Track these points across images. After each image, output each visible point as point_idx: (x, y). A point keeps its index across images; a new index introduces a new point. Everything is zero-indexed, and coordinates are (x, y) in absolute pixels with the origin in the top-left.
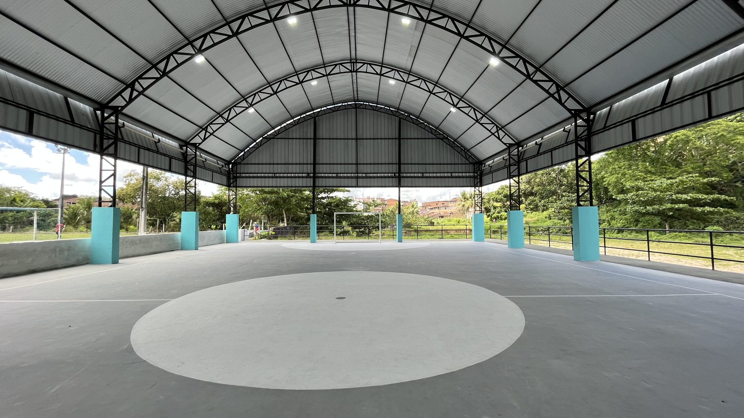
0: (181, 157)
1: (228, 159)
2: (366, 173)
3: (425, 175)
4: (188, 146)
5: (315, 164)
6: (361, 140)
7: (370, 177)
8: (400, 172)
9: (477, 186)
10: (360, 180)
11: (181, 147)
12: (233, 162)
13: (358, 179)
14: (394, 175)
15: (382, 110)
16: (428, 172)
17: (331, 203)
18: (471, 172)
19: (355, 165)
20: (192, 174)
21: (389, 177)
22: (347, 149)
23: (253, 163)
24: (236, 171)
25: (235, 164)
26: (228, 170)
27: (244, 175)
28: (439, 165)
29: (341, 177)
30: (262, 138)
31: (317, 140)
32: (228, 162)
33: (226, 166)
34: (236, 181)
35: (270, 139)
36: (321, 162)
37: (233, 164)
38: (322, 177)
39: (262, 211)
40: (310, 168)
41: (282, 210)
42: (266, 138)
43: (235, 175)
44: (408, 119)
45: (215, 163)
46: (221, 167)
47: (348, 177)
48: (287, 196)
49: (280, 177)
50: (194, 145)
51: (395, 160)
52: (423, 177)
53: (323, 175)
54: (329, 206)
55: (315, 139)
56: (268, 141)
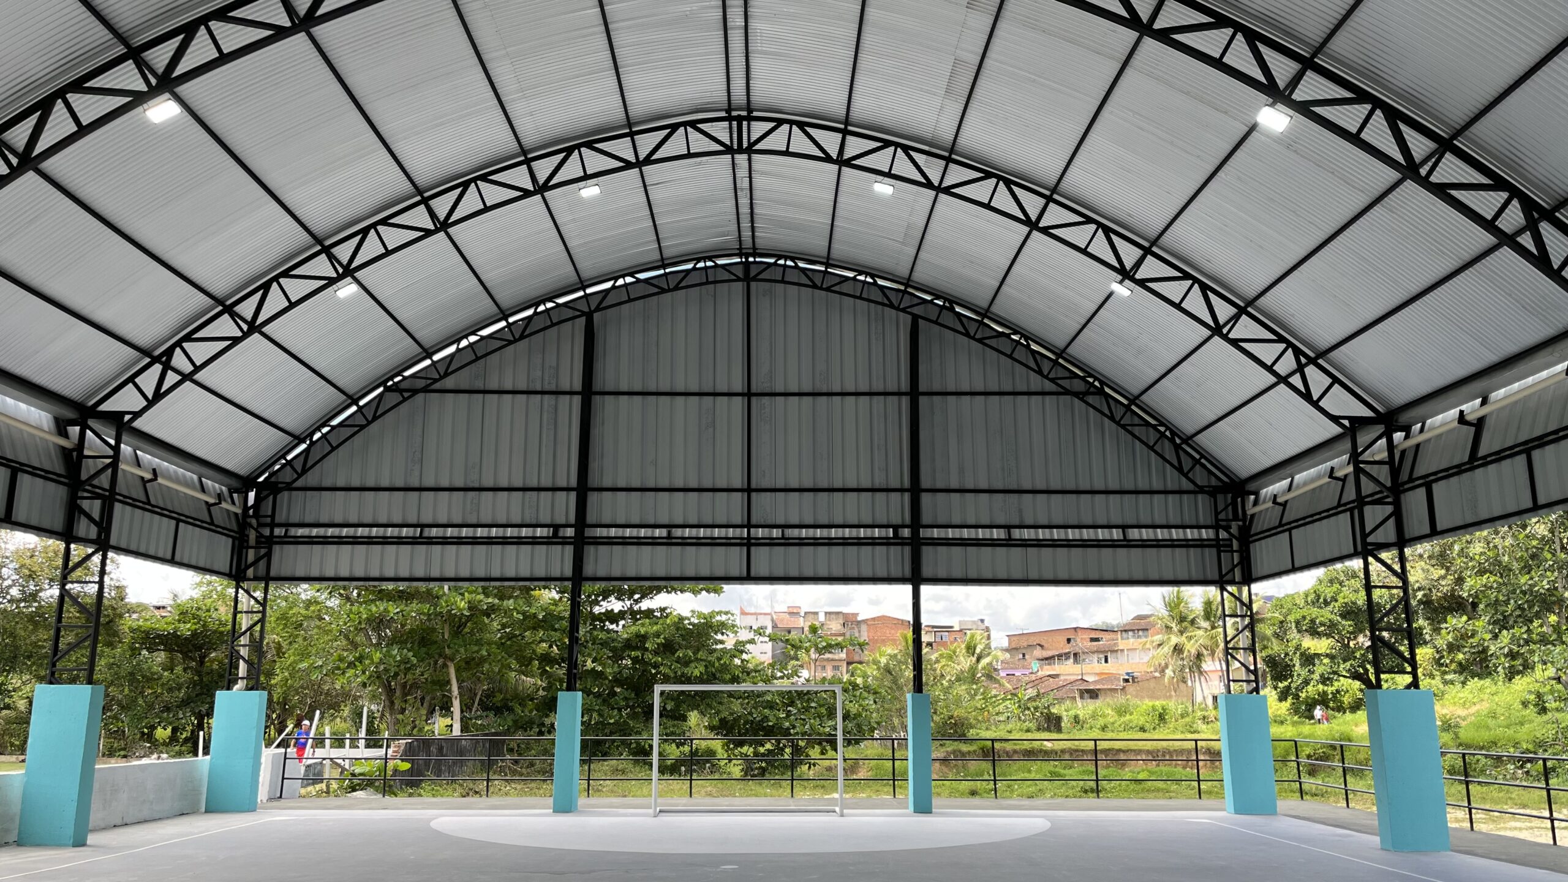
0: (58, 467)
1: (243, 471)
2: (783, 527)
3: (1016, 534)
4: (91, 422)
5: (583, 489)
6: (766, 400)
7: (801, 542)
8: (916, 523)
9: (1232, 582)
10: (760, 555)
11: (61, 428)
12: (261, 479)
13: (753, 549)
14: (895, 533)
15: (846, 288)
16: (1029, 521)
17: (643, 638)
18: (1202, 522)
19: (739, 494)
20: (93, 533)
21: (872, 542)
22: (711, 430)
23: (341, 483)
24: (273, 516)
25: (271, 489)
26: (239, 511)
27: (301, 532)
28: (1074, 496)
29: (684, 542)
30: (381, 389)
31: (597, 400)
32: (242, 483)
33: (235, 495)
34: (269, 555)
35: (415, 392)
36: (607, 483)
37: (260, 487)
38: (610, 542)
39: (364, 672)
40: (564, 507)
41: (445, 666)
42: (396, 388)
43: (266, 532)
44: (947, 319)
45: (193, 488)
46: (211, 501)
47: (713, 542)
48: (470, 608)
49: (444, 541)
50: (116, 419)
51: (899, 476)
52: (1009, 543)
53: (613, 532)
54: (636, 648)
55: (588, 393)
56: (405, 399)
